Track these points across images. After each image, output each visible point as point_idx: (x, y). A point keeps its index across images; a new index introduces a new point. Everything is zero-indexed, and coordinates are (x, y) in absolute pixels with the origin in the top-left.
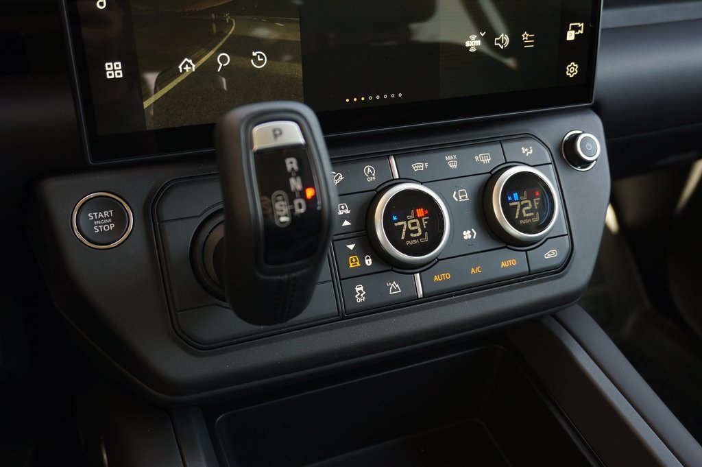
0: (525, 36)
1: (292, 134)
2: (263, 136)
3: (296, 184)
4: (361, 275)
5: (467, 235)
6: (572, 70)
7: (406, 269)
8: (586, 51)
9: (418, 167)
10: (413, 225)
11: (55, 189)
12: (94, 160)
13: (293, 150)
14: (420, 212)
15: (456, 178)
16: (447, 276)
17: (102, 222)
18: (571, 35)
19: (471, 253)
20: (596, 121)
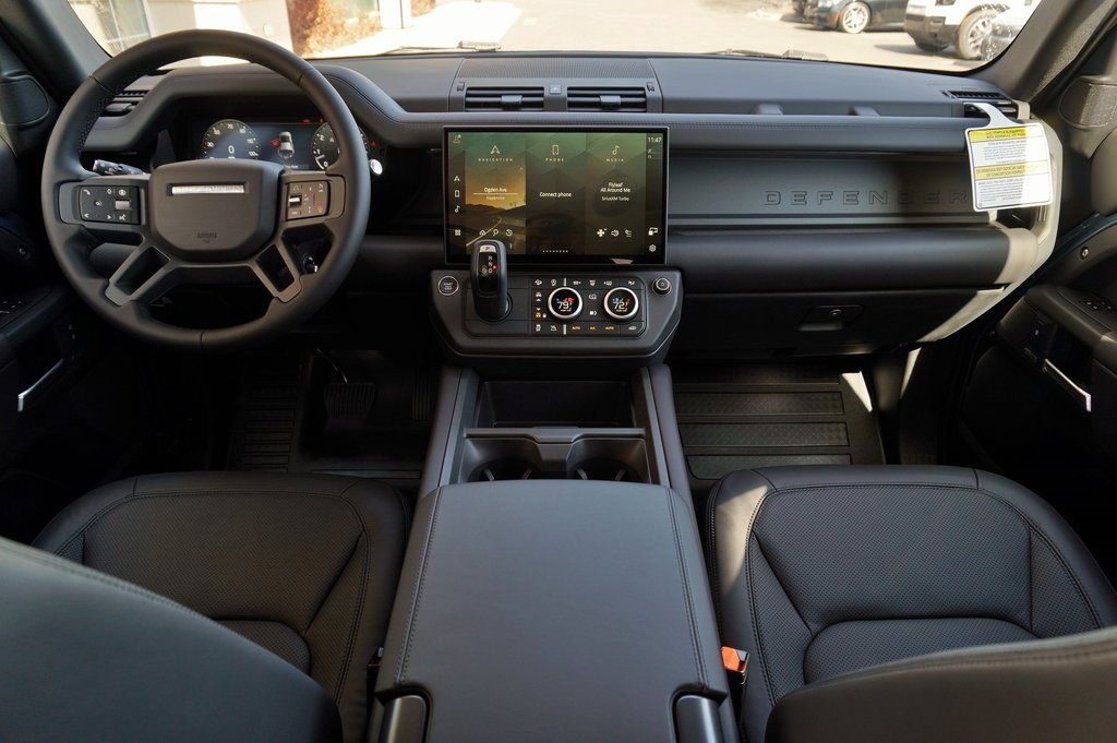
0: (627, 232)
1: (492, 249)
2: (483, 249)
3: (490, 264)
4: (541, 320)
5: (592, 313)
6: (653, 248)
7: (560, 322)
8: (660, 240)
9: (576, 283)
10: (566, 304)
11: (435, 273)
12: (448, 262)
13: (492, 254)
14: (570, 299)
15: (592, 290)
16: (579, 328)
17: (448, 286)
18: (651, 233)
19: (592, 320)
20: (678, 275)
